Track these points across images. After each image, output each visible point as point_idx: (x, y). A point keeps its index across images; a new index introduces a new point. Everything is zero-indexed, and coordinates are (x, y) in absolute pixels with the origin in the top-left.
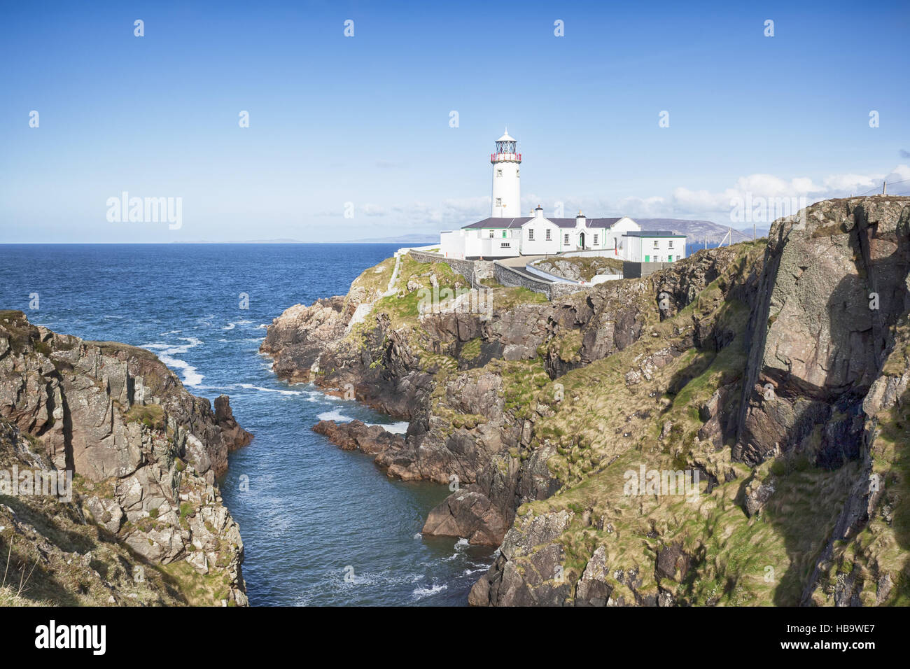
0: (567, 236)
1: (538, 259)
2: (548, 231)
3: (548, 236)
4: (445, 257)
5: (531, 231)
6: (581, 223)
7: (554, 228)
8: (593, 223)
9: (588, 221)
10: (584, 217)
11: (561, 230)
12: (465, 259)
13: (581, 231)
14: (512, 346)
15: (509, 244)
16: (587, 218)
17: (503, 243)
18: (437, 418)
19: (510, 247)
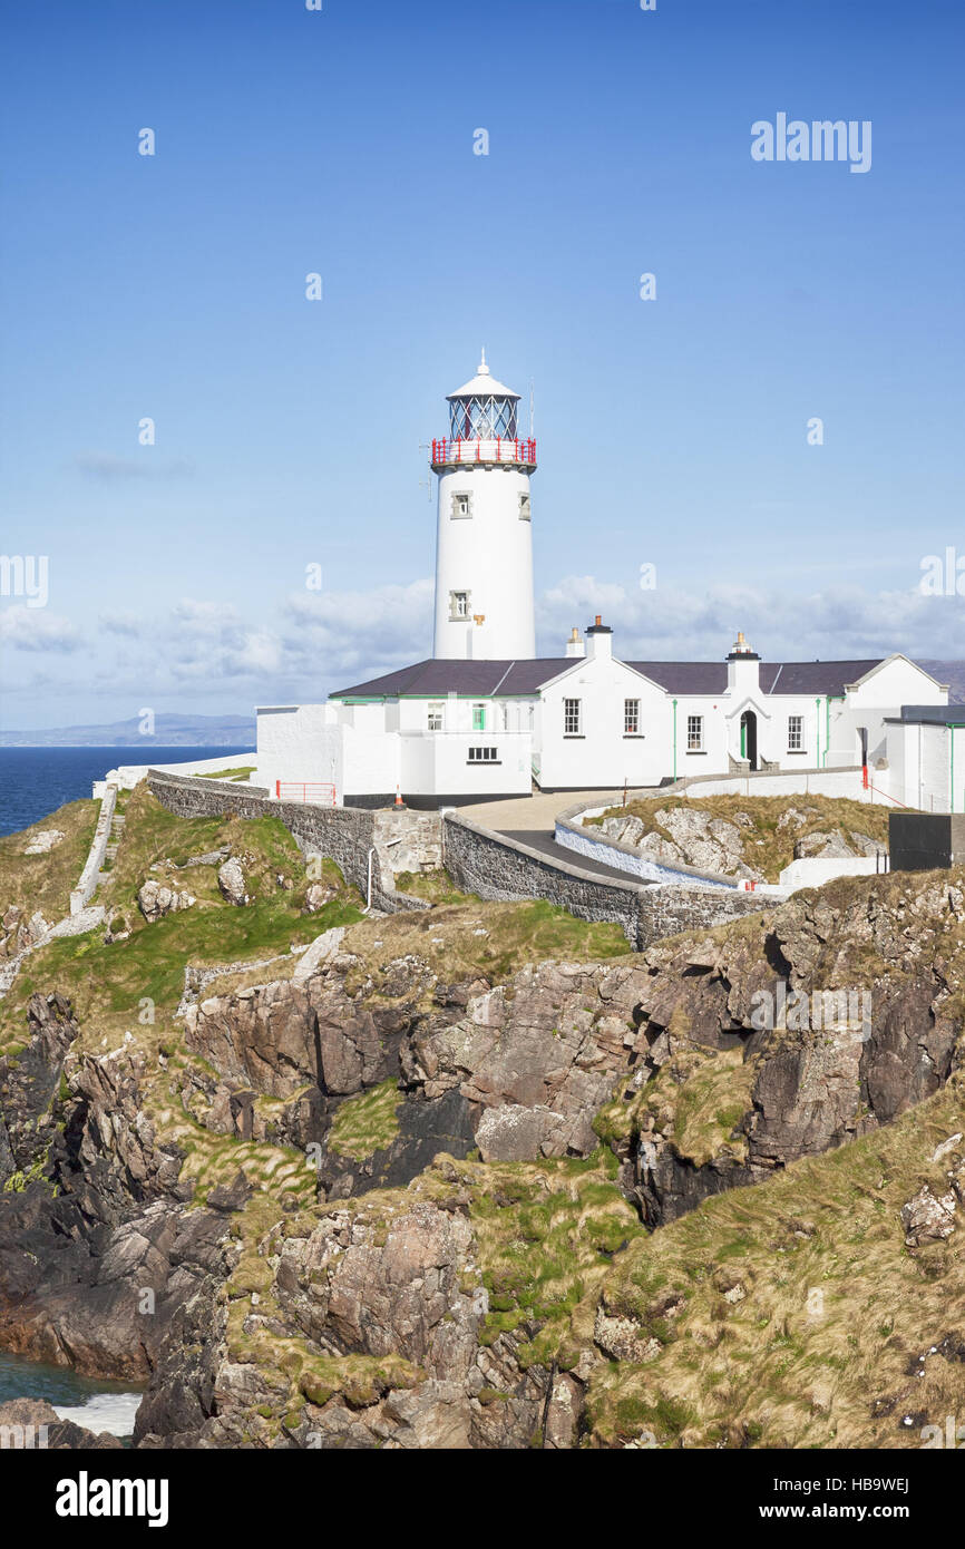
0: (695, 723)
1: (593, 806)
2: (632, 706)
3: (631, 723)
4: (272, 797)
5: (572, 706)
6: (744, 676)
7: (651, 695)
8: (782, 678)
10: (754, 657)
11: (675, 703)
12: (340, 804)
13: (742, 705)
14: (509, 1110)
15: (494, 750)
16: (763, 661)
17: (475, 746)
18: (245, 1372)
19: (500, 763)
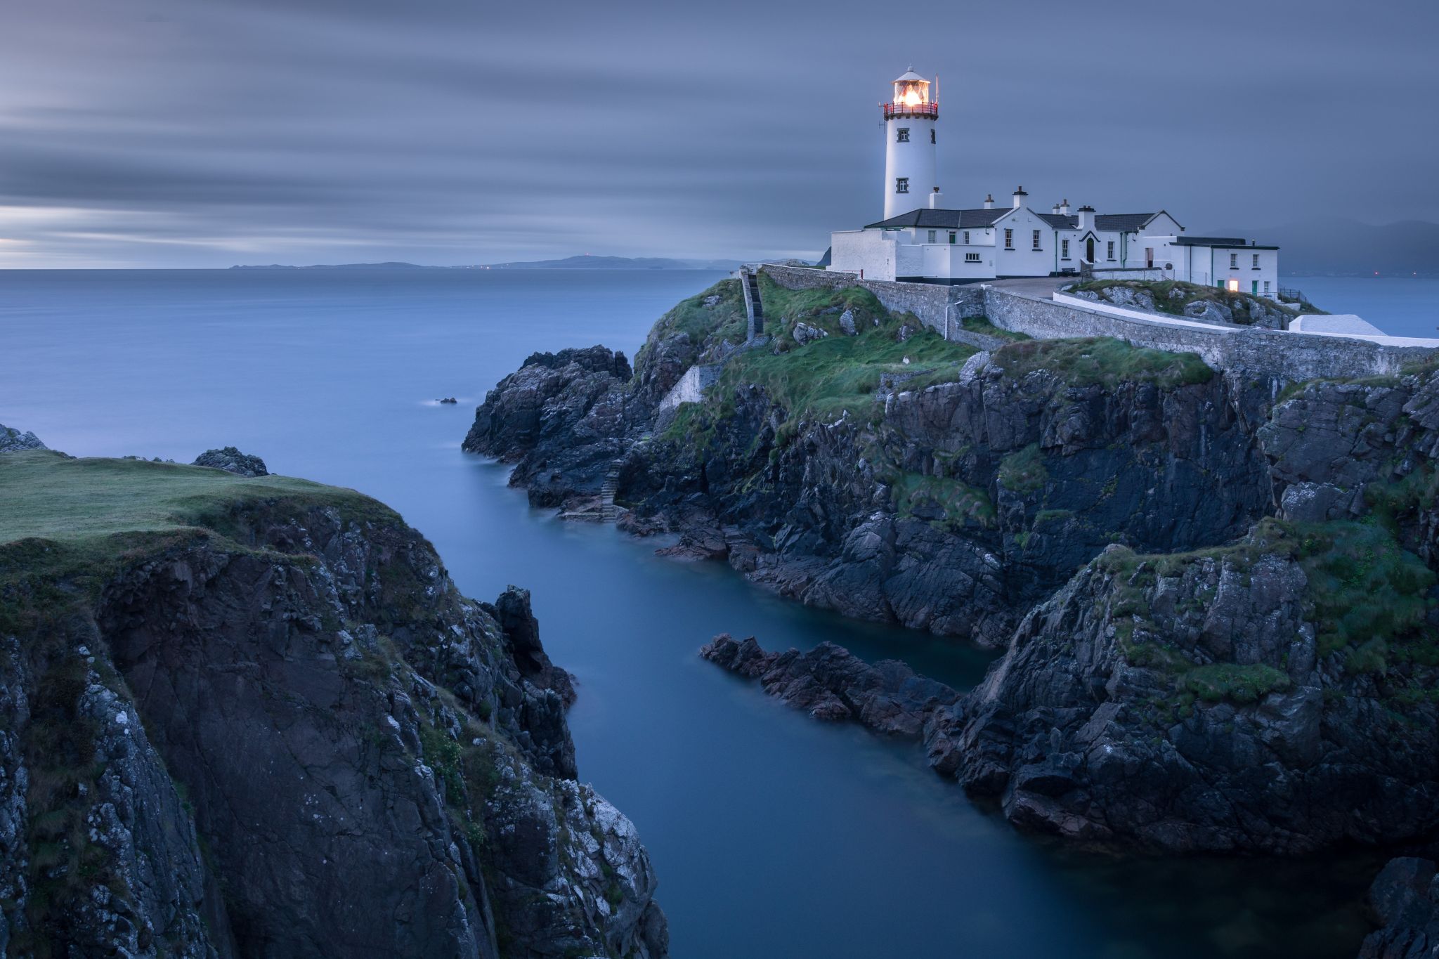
0: (1065, 243)
2: (1036, 234)
3: (1036, 243)
4: (859, 278)
5: (1009, 233)
6: (1085, 223)
7: (1046, 231)
8: (1105, 222)
9: (1098, 219)
10: (1092, 210)
11: (1056, 233)
12: (894, 280)
13: (1086, 236)
14: (1307, 486)
15: (978, 255)
16: (1097, 213)
17: (969, 252)
18: (1141, 673)
19: (981, 262)
